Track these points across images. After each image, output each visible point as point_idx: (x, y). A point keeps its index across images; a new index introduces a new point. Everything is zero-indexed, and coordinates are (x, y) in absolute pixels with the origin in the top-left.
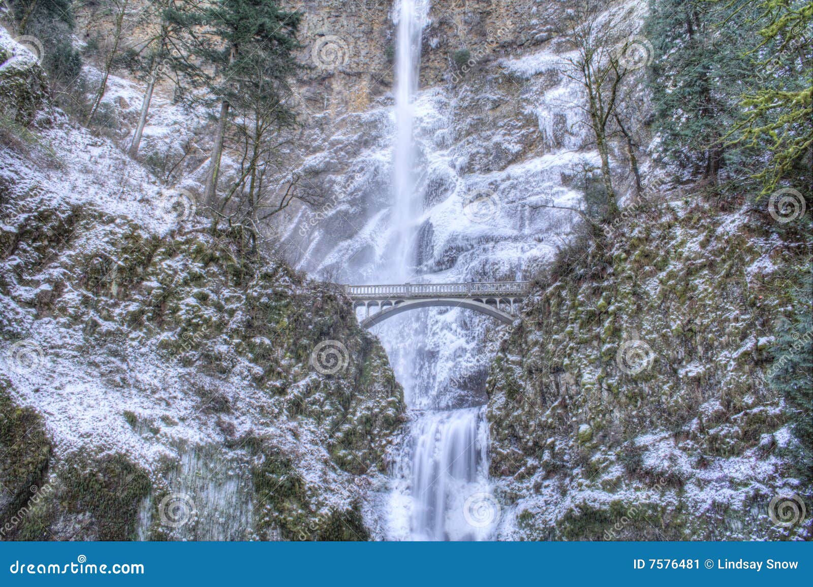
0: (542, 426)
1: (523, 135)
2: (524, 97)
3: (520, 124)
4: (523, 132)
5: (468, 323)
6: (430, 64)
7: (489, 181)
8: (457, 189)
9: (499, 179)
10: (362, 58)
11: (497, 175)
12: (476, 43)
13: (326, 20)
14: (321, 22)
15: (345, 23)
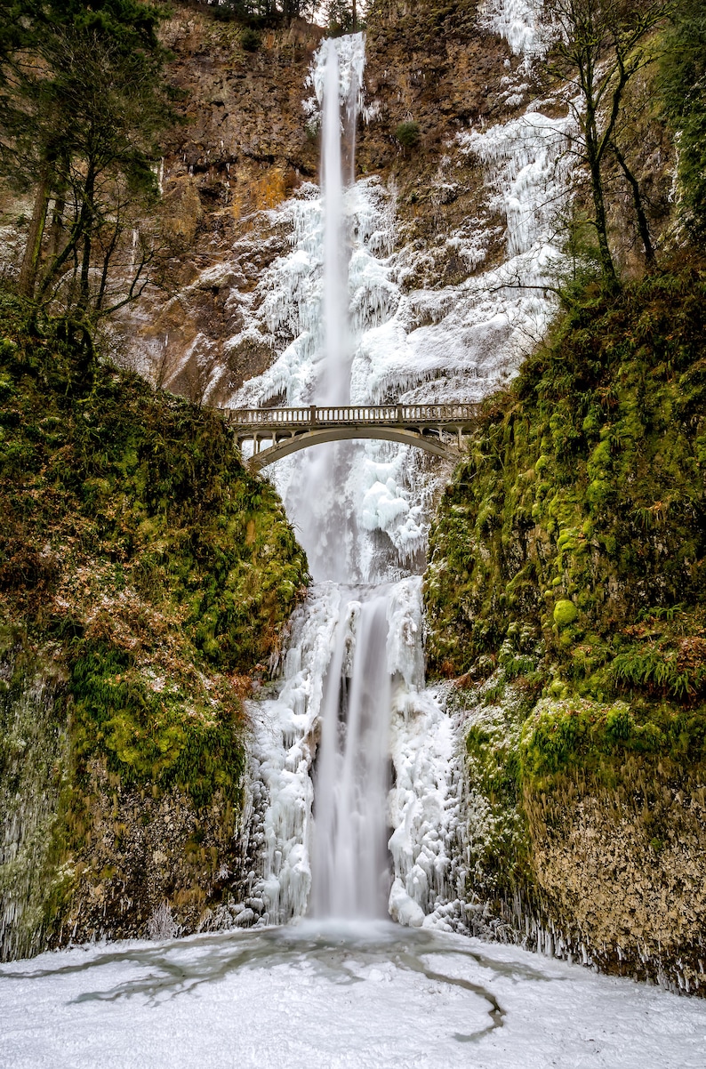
0: (501, 605)
6: (365, 144)
10: (274, 136)
12: (426, 113)
13: (225, 83)
14: (219, 86)
15: (251, 87)
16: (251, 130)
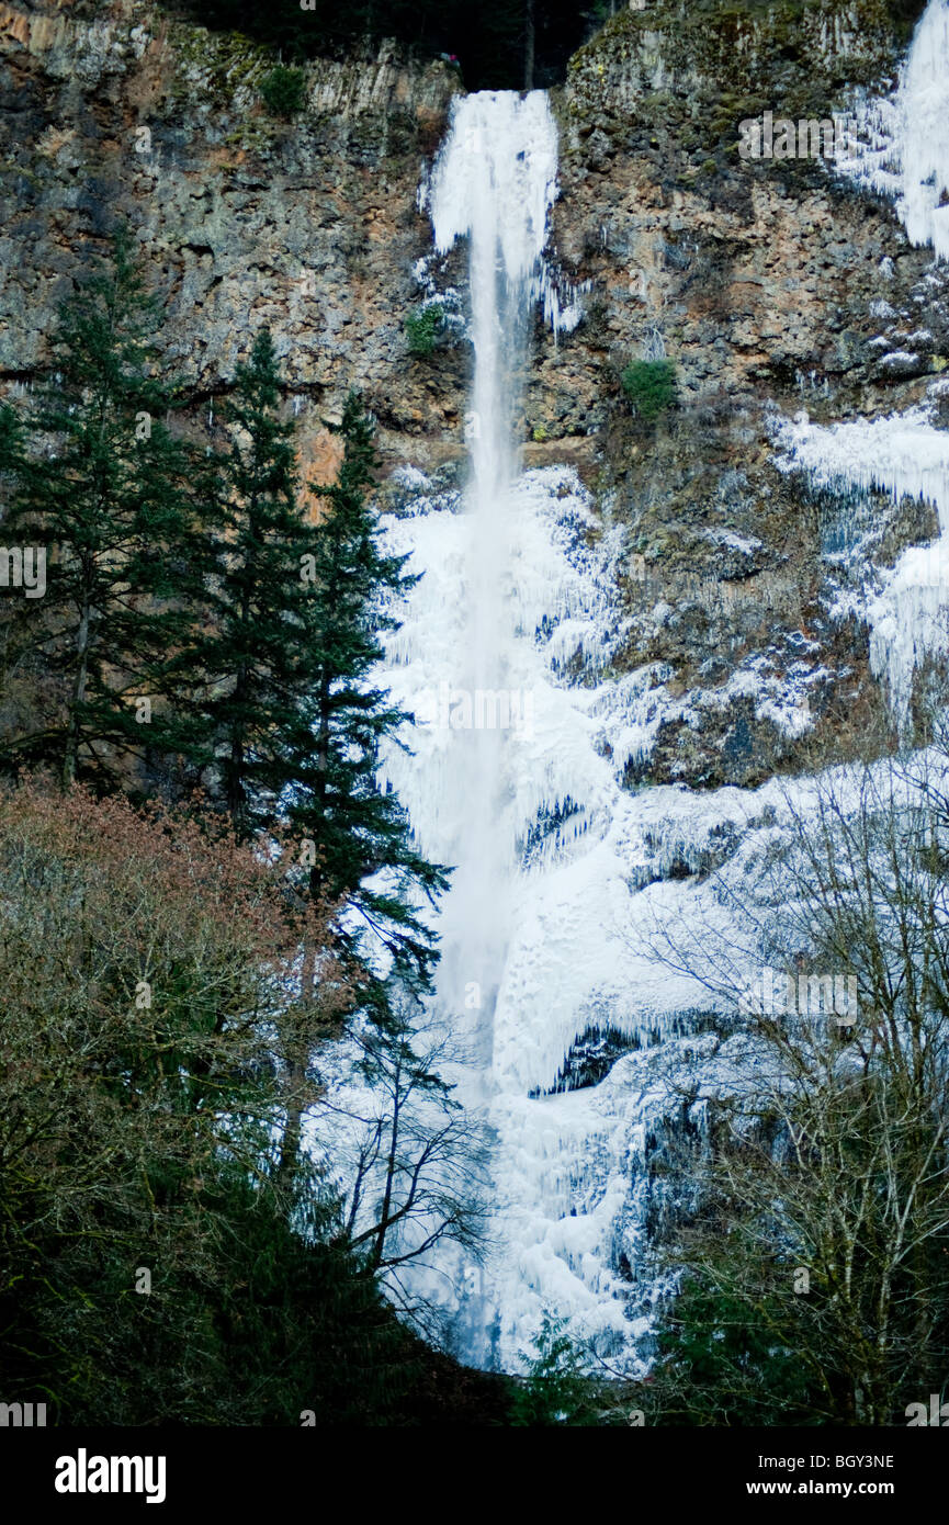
1: (821, 682)
2: (834, 558)
3: (815, 646)
4: (822, 672)
5: (632, 1261)
6: (544, 374)
7: (713, 821)
8: (615, 832)
9: (739, 818)
10: (328, 337)
11: (733, 804)
12: (696, 340)
13: (218, 200)
14: (202, 204)
15: (280, 214)
16: (274, 318)
